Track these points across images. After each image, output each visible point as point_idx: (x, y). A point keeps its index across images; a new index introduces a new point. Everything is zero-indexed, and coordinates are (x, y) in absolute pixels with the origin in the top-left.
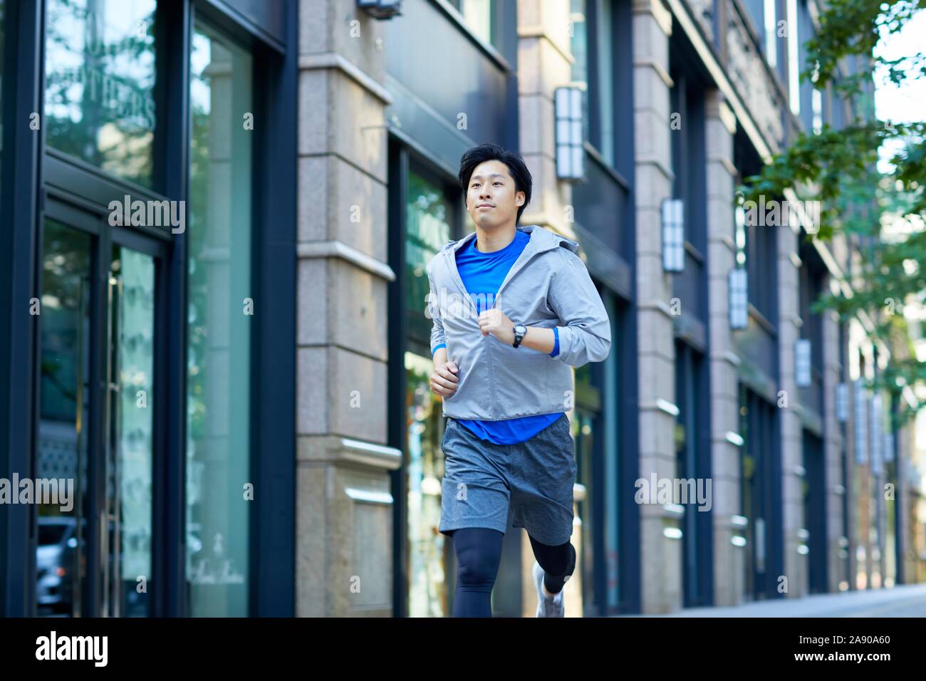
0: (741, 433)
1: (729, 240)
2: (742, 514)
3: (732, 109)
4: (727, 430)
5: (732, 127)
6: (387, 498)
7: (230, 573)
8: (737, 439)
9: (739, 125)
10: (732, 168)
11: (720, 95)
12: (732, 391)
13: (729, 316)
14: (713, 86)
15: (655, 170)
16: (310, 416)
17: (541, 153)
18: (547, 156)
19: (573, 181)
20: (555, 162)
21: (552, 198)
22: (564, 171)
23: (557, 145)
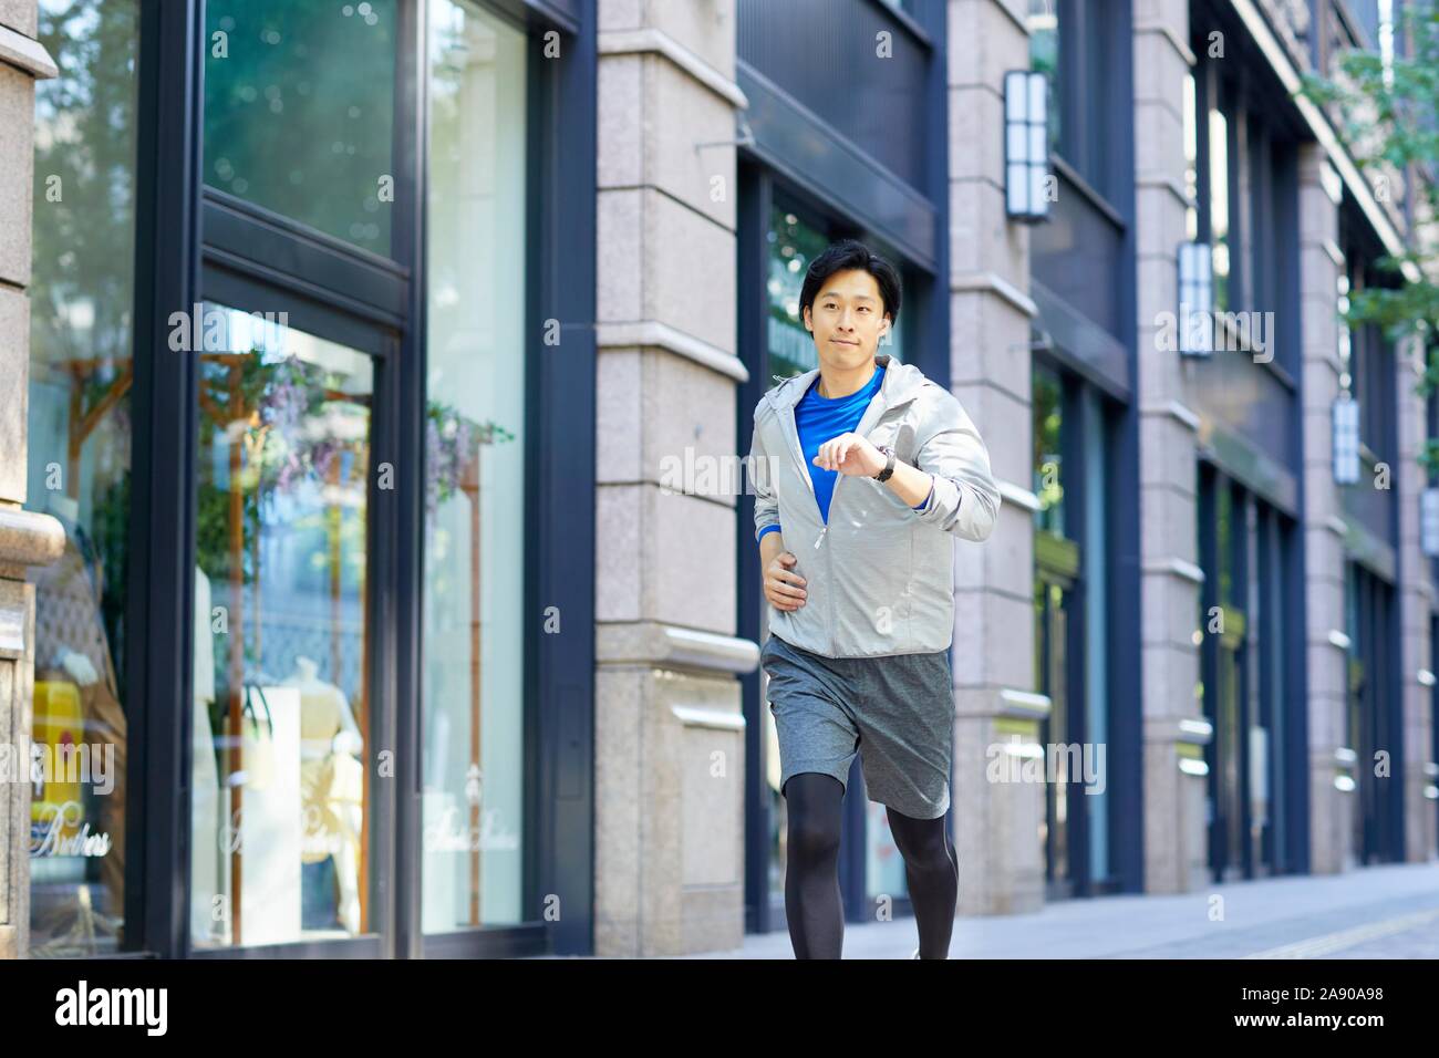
0: (1346, 632)
1: (1331, 354)
2: (1349, 745)
3: (1335, 169)
4: (1330, 628)
5: (1335, 193)
6: (738, 720)
7: (494, 832)
8: (1340, 639)
9: (1346, 192)
10: (1338, 255)
11: (1319, 150)
12: (1337, 571)
13: (1333, 466)
14: (1309, 138)
15: (1166, 195)
16: (615, 595)
17: (981, 179)
18: (991, 183)
19: (1031, 220)
20: (1005, 191)
21: (999, 247)
22: (1018, 205)
23: (1007, 163)
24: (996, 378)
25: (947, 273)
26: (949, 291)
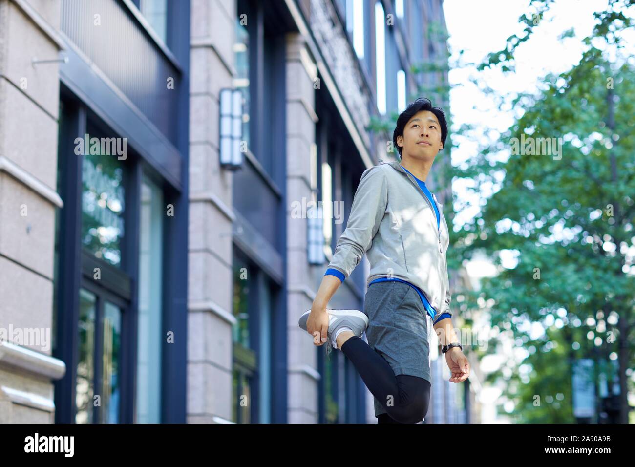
15: (302, 182)
17: (207, 142)
18: (212, 145)
19: (233, 168)
20: (219, 151)
21: (216, 180)
22: (226, 158)
23: (220, 137)
24: (213, 248)
25: (187, 192)
26: (188, 202)
